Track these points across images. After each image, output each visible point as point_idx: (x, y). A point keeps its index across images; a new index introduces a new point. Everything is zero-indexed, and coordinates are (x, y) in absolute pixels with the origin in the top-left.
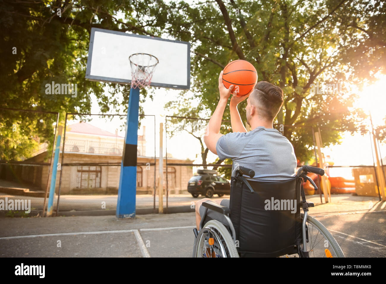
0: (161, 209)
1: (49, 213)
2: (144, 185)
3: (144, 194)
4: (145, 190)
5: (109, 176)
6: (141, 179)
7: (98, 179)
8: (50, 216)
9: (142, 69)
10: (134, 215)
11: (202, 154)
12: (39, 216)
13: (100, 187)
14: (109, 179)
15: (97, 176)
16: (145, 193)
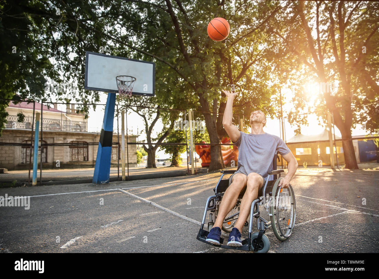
0: (123, 178)
1: (34, 183)
2: (90, 159)
3: (90, 168)
4: (91, 164)
5: (55, 152)
6: (86, 153)
7: (44, 155)
8: (35, 186)
9: (122, 83)
10: (108, 182)
11: (147, 130)
12: (25, 186)
13: (46, 161)
14: (55, 155)
15: (42, 152)
16: (91, 166)
